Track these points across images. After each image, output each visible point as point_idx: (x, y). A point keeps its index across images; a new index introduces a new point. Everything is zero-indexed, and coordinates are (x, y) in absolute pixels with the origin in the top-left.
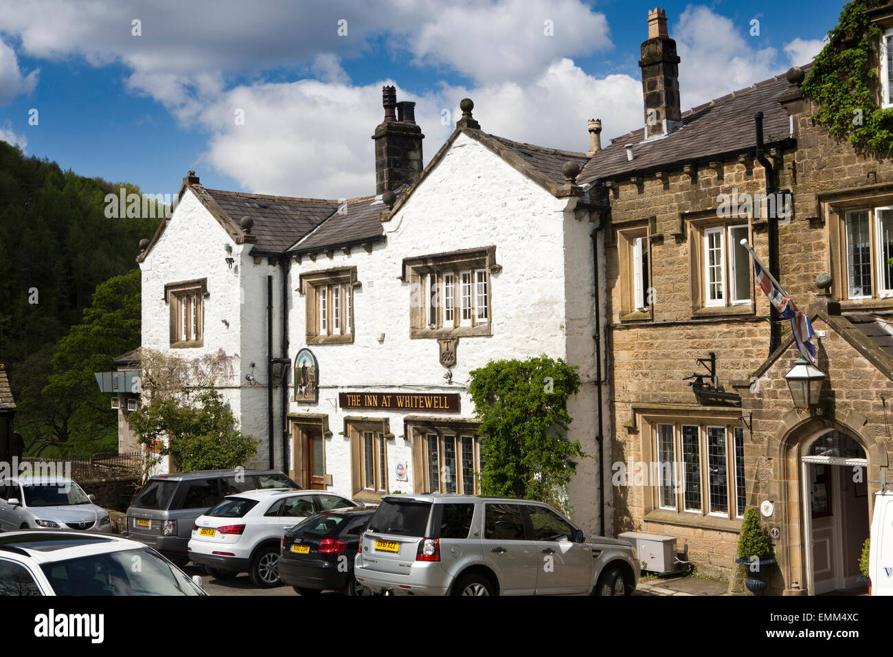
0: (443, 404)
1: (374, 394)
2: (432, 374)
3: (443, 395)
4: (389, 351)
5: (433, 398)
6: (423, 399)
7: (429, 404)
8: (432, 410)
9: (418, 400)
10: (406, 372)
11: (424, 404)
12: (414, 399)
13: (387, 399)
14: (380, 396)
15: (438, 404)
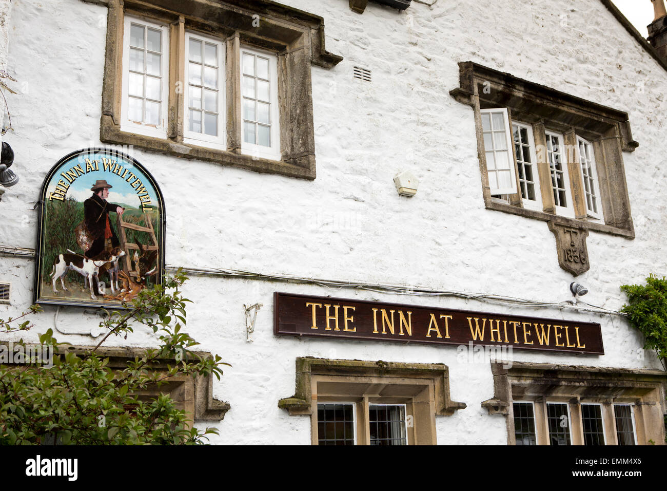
0: (573, 341)
1: (405, 308)
2: (540, 283)
3: (572, 324)
4: (430, 222)
5: (552, 329)
6: (532, 329)
7: (544, 339)
8: (551, 350)
9: (520, 330)
10: (481, 271)
11: (533, 337)
12: (510, 328)
13: (441, 323)
14: (420, 315)
15: (562, 340)
